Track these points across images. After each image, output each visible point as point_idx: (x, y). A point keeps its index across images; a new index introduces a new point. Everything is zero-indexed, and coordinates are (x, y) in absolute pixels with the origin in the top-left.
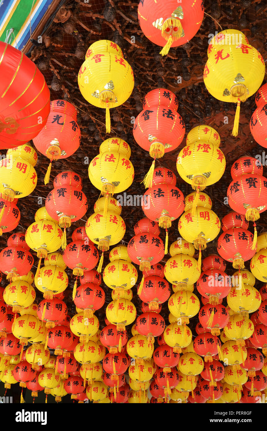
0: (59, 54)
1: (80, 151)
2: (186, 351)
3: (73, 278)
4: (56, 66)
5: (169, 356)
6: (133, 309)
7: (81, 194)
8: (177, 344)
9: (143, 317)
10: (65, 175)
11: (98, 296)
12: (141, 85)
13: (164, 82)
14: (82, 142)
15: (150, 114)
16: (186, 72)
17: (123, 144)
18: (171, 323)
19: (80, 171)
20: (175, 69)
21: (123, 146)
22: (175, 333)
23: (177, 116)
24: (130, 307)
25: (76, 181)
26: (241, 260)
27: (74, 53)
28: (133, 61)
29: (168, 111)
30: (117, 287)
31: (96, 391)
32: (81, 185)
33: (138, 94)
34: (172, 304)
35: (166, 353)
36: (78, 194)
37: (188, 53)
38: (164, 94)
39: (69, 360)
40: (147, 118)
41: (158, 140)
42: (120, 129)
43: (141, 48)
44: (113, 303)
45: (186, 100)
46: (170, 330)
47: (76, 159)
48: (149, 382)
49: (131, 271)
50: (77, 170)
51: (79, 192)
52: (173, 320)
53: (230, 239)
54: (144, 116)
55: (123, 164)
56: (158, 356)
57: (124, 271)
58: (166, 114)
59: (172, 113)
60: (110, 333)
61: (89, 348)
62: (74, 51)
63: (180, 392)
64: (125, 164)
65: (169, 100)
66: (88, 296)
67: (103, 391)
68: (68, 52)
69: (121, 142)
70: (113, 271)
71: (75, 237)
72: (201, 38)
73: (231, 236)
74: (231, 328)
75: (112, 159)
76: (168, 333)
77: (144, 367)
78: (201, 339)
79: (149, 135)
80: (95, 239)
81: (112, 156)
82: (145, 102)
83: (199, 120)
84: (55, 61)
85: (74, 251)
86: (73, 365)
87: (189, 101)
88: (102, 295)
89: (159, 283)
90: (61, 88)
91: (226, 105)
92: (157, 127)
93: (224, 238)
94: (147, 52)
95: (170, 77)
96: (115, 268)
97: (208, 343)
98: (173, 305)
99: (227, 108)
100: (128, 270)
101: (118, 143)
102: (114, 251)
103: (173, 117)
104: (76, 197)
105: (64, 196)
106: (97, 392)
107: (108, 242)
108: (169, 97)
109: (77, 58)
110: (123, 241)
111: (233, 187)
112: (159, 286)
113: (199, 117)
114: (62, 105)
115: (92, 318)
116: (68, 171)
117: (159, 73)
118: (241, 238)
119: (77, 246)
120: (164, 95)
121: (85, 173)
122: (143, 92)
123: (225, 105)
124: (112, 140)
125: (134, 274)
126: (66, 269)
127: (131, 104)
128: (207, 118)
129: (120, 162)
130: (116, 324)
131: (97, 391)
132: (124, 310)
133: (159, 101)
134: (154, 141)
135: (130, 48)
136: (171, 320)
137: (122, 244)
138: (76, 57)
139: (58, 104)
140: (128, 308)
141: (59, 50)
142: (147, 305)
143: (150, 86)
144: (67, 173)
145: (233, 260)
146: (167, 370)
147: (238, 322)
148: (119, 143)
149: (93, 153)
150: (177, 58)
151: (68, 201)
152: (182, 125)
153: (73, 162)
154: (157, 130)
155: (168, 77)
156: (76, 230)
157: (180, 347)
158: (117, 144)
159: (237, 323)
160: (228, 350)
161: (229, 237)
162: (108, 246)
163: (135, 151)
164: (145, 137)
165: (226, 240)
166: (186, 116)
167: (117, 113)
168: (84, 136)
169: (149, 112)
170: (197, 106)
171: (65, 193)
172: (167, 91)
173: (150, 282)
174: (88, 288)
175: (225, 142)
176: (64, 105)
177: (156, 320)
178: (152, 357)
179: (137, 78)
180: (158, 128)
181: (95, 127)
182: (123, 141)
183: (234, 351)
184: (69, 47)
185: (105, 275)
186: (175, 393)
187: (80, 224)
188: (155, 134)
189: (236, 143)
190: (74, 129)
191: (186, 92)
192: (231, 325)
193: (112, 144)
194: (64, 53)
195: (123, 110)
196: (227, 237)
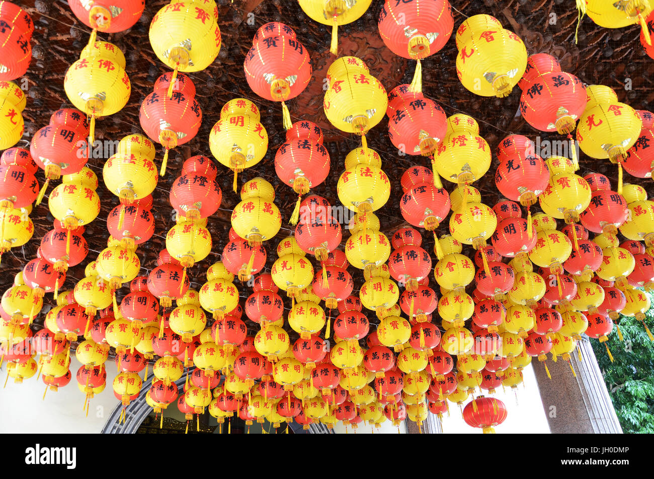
66: (159, 279)
118: (301, 147)
140: (228, 289)
177: (269, 299)
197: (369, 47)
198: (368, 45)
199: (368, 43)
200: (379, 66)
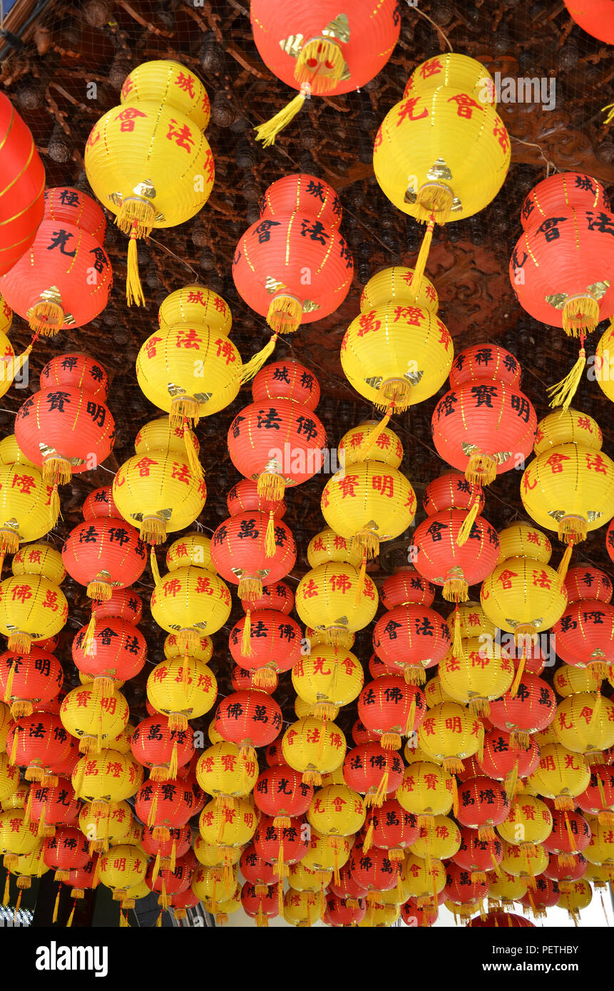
0: (71, 75)
1: (111, 310)
2: (329, 781)
3: (80, 605)
4: (62, 104)
5: (291, 792)
6: (211, 685)
7: (104, 412)
8: (311, 766)
9: (236, 703)
10: (71, 363)
11: (128, 650)
12: (262, 165)
13: (315, 163)
14: (117, 289)
15: (273, 229)
16: (367, 144)
17: (215, 302)
18: (299, 717)
19: (109, 357)
20: (342, 135)
21: (216, 307)
22: (308, 741)
23: (334, 240)
24: (204, 678)
25: (95, 379)
26: (461, 583)
27: (107, 76)
28: (246, 107)
29: (315, 224)
30: (184, 629)
31: (122, 868)
32: (104, 392)
33: (253, 186)
34: (300, 674)
35: (283, 785)
36: (96, 411)
37: (374, 101)
38: (308, 186)
39: (60, 794)
40: (265, 237)
41: (289, 290)
42: (206, 264)
43: (265, 78)
44: (167, 667)
45: (363, 208)
46: (296, 734)
47: (101, 327)
48: (241, 849)
49: (217, 593)
50: (100, 354)
51: (99, 407)
52: (305, 711)
53: (442, 534)
54: (258, 232)
55: (218, 353)
56: (264, 791)
57: (200, 594)
58: (308, 230)
59: (324, 229)
60: (155, 733)
61: (109, 767)
62: (108, 70)
63: (312, 872)
64: (224, 353)
65: (320, 201)
66: (106, 647)
67: (137, 867)
68: (92, 72)
69: (211, 297)
70: (174, 593)
71: (90, 510)
72: (406, 68)
73: (446, 527)
74: (434, 731)
75: (192, 343)
76: (292, 741)
77: (235, 812)
78: (358, 757)
79: (269, 277)
80: (134, 515)
81: (193, 334)
82: (265, 203)
83: (389, 259)
84: (60, 89)
85: (91, 544)
86: (68, 804)
87: (370, 212)
88: (139, 648)
89: (280, 628)
90: (72, 155)
91: (454, 228)
92: (287, 260)
93: (430, 531)
94: (280, 90)
95: (330, 153)
96: (180, 586)
97: (373, 766)
98: (303, 675)
99: (454, 234)
100: (209, 590)
101: (203, 300)
102: (179, 547)
103: (324, 238)
104: (90, 417)
105: (63, 411)
106: (124, 870)
107: (164, 525)
108: (320, 194)
109: (113, 88)
110: (199, 524)
111: (443, 405)
112: (282, 635)
113: (391, 251)
114: (74, 203)
115: (111, 699)
116: (78, 353)
117: (303, 140)
119: (97, 531)
120: (308, 188)
121: (120, 362)
122: (264, 181)
123: (452, 227)
124: (189, 294)
125: (224, 599)
126: (62, 584)
127: (235, 207)
128: (409, 253)
129: (212, 348)
130: (168, 713)
131: (124, 868)
132: (191, 684)
133: (296, 201)
134: (279, 292)
135: (240, 75)
136: (300, 712)
137: (196, 530)
138: (110, 86)
139: (63, 200)
140: (200, 680)
141: (72, 65)
142: (245, 673)
143: (282, 170)
144: (77, 359)
145: (445, 580)
146: (281, 822)
147: (451, 720)
148: (206, 300)
149: (141, 317)
150: (348, 110)
151: (70, 423)
152: (346, 259)
153: (93, 334)
154: (286, 266)
155: (325, 151)
156: (94, 494)
157: (318, 772)
158: (202, 303)
159: (447, 720)
160: (414, 783)
161: (439, 529)
162: (162, 534)
163: (239, 319)
164: (259, 281)
165: (433, 537)
166: (360, 246)
167: (203, 226)
168: (122, 275)
169: (271, 223)
170: (387, 224)
171: (65, 403)
172: (317, 181)
173: (261, 626)
174: (108, 629)
175: (447, 313)
176: (77, 204)
177: (265, 712)
178: (252, 792)
179: (253, 148)
180: (289, 262)
181: (149, 256)
182: (214, 296)
183: (427, 787)
184: (95, 59)
185: (155, 602)
186: (301, 872)
187: (101, 479)
188: (282, 275)
189: (469, 316)
190: (99, 268)
191: (366, 192)
192: (434, 725)
193: (189, 304)
194: (82, 72)
195: (215, 221)
196: (435, 530)
197: (474, 269)
198: (473, 266)
199: (473, 262)
200: (477, 302)
